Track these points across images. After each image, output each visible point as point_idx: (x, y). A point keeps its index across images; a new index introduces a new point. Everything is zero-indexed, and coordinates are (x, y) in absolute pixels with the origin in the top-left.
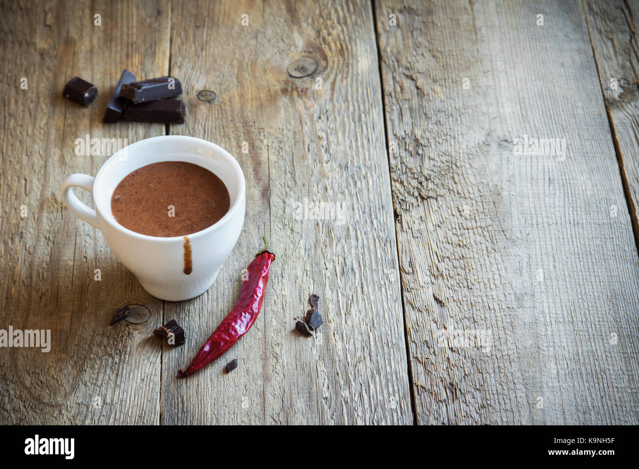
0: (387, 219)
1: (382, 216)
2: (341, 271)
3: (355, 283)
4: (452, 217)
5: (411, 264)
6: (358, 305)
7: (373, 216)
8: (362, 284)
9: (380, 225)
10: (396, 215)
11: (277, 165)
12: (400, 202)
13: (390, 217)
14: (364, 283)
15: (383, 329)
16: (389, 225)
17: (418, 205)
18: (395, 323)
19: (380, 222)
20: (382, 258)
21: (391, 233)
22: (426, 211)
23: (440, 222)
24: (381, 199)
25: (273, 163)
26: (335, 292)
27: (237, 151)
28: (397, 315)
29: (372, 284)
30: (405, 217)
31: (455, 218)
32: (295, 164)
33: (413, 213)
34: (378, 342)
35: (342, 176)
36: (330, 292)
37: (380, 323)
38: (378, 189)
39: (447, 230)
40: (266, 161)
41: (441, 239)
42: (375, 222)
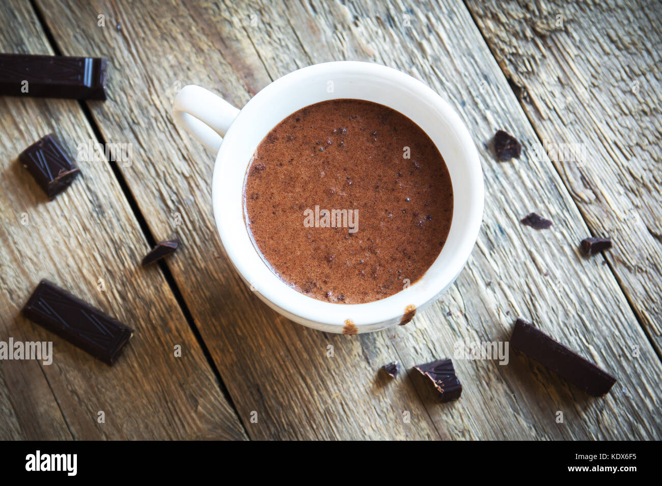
0: (503, 100)
1: (493, 97)
2: (485, 240)
3: (518, 256)
4: (606, 58)
5: (587, 183)
6: (544, 299)
7: (481, 106)
8: (530, 253)
9: (499, 117)
10: (517, 90)
11: (280, 64)
12: (510, 60)
13: (507, 93)
14: (533, 250)
15: (604, 328)
16: (512, 110)
17: (544, 56)
18: (616, 308)
19: (497, 113)
20: (534, 185)
21: (523, 127)
22: (562, 63)
23: (593, 76)
24: (476, 62)
25: (272, 62)
26: (497, 289)
27: (201, 60)
28: (610, 290)
29: (544, 246)
30: (535, 90)
31: (612, 57)
32: (307, 49)
33: (543, 76)
34: (608, 359)
35: (393, 41)
36: (489, 291)
37: (592, 318)
38: (461, 42)
39: (611, 88)
40: (258, 62)
41: (610, 113)
42: (489, 114)
